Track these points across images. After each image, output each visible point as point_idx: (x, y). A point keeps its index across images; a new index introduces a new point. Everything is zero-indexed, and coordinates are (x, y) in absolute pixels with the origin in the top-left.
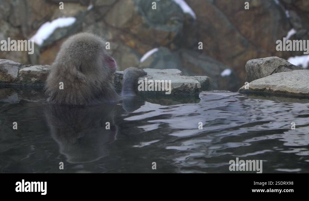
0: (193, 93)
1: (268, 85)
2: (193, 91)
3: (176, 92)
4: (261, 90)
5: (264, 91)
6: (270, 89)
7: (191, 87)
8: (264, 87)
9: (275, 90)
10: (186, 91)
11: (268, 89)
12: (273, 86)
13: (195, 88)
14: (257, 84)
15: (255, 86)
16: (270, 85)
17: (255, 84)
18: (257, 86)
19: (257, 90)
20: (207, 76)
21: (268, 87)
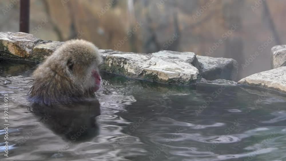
0: (187, 84)
1: (263, 81)
2: (188, 82)
3: (171, 82)
4: (256, 85)
5: (260, 87)
6: (265, 85)
7: (186, 78)
8: (260, 83)
9: (269, 86)
10: (181, 81)
11: (263, 84)
12: (268, 82)
13: (190, 80)
14: (254, 79)
15: (252, 80)
16: (265, 81)
17: (252, 79)
18: (253, 81)
19: (253, 84)
20: (232, 58)
21: (263, 83)
